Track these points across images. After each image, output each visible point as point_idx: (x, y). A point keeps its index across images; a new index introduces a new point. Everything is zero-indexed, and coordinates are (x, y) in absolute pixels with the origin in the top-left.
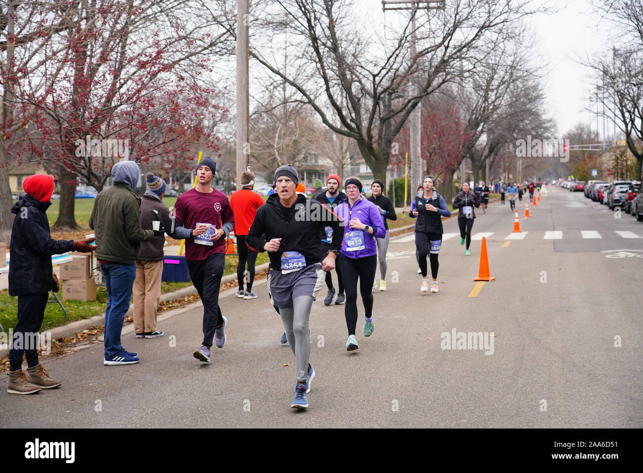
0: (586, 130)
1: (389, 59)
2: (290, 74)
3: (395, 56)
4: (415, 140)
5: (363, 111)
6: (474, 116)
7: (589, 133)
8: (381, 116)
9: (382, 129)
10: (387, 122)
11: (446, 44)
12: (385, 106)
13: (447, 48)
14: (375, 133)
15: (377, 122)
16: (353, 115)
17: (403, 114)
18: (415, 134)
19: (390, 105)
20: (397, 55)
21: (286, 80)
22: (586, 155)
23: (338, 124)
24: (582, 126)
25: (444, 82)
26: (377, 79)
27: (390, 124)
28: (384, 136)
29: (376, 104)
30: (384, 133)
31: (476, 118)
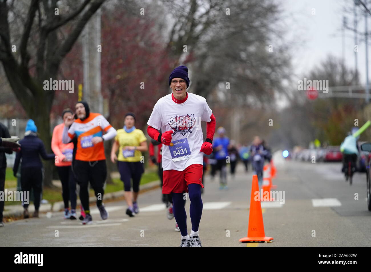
0: (339, 69)
4: (91, 66)
6: (176, 37)
7: (344, 73)
8: (43, 24)
9: (44, 44)
10: (50, 34)
14: (32, 50)
15: (36, 36)
17: (74, 23)
18: (91, 58)
22: (340, 107)
24: (333, 62)
27: (55, 37)
28: (47, 55)
30: (46, 53)
31: (181, 38)
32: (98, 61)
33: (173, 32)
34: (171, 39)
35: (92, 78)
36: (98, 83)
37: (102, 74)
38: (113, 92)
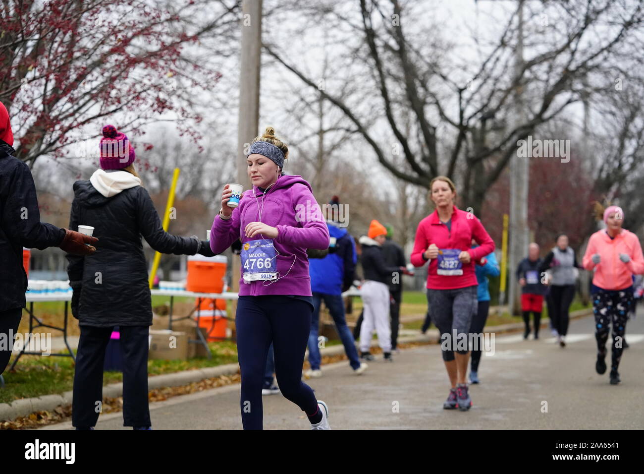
1: (484, 65)
2: (332, 88)
3: (493, 59)
4: (518, 198)
5: (439, 147)
8: (471, 154)
10: (477, 164)
11: (573, 46)
12: (475, 140)
13: (573, 53)
16: (427, 152)
18: (519, 190)
19: (483, 140)
20: (498, 59)
21: (323, 96)
23: (402, 166)
25: (569, 102)
26: (466, 95)
27: (482, 167)
29: (462, 137)
30: (472, 181)
32: (524, 193)
33: (601, 170)
34: (600, 176)
35: (518, 210)
36: (524, 214)
37: (529, 207)
38: (540, 224)
